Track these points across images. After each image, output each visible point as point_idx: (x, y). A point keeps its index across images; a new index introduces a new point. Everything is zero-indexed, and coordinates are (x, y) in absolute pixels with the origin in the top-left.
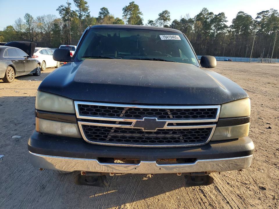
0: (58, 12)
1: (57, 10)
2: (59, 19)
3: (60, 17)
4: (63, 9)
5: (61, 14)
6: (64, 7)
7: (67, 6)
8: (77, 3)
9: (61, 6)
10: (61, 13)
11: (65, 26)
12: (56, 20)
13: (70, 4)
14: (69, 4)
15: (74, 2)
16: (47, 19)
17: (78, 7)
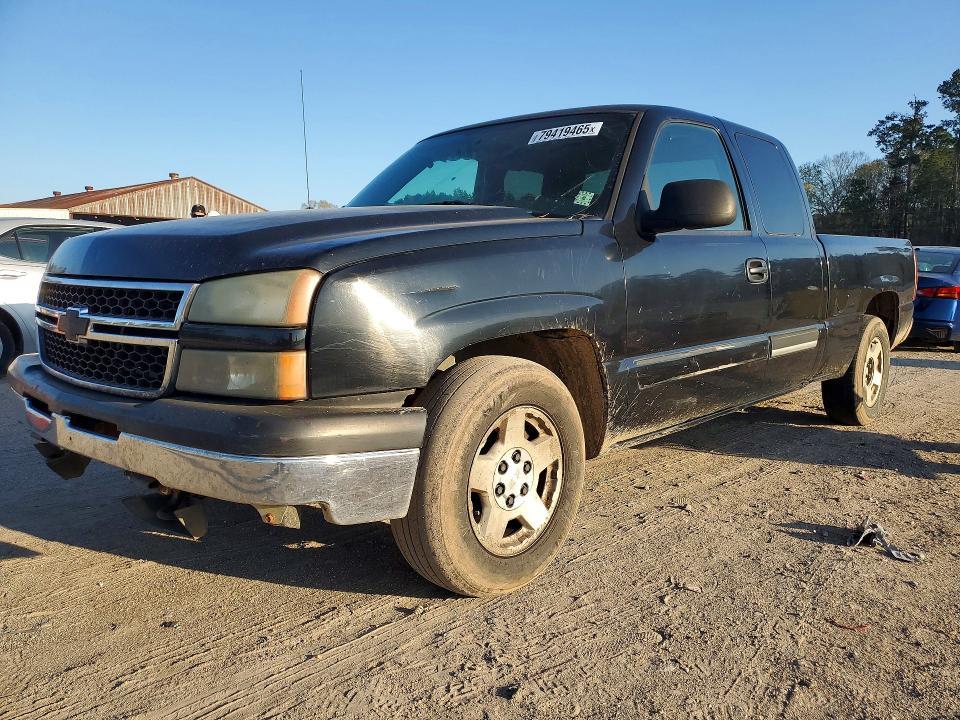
0: (875, 138)
1: (871, 134)
2: (878, 163)
3: (881, 156)
4: (895, 128)
5: (882, 146)
6: (899, 117)
7: (910, 113)
8: (951, 95)
9: (888, 118)
10: (884, 141)
11: (895, 182)
12: (864, 167)
13: (924, 104)
14: (919, 105)
15: (940, 95)
16: (833, 169)
17: (953, 109)
